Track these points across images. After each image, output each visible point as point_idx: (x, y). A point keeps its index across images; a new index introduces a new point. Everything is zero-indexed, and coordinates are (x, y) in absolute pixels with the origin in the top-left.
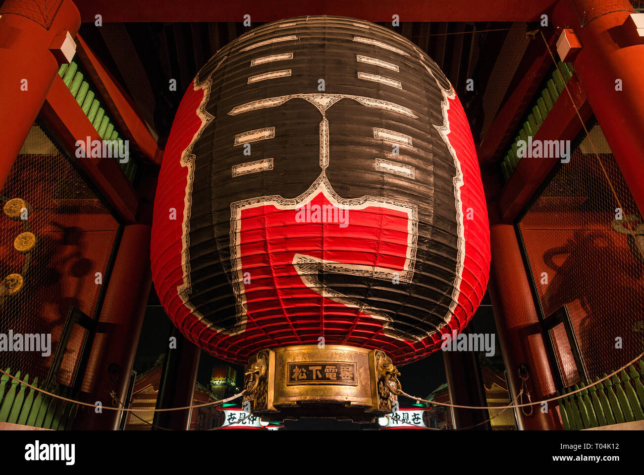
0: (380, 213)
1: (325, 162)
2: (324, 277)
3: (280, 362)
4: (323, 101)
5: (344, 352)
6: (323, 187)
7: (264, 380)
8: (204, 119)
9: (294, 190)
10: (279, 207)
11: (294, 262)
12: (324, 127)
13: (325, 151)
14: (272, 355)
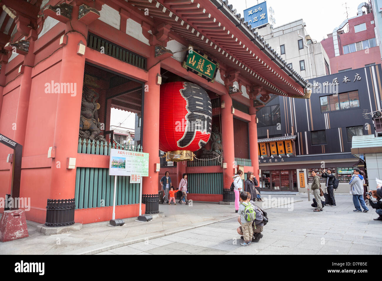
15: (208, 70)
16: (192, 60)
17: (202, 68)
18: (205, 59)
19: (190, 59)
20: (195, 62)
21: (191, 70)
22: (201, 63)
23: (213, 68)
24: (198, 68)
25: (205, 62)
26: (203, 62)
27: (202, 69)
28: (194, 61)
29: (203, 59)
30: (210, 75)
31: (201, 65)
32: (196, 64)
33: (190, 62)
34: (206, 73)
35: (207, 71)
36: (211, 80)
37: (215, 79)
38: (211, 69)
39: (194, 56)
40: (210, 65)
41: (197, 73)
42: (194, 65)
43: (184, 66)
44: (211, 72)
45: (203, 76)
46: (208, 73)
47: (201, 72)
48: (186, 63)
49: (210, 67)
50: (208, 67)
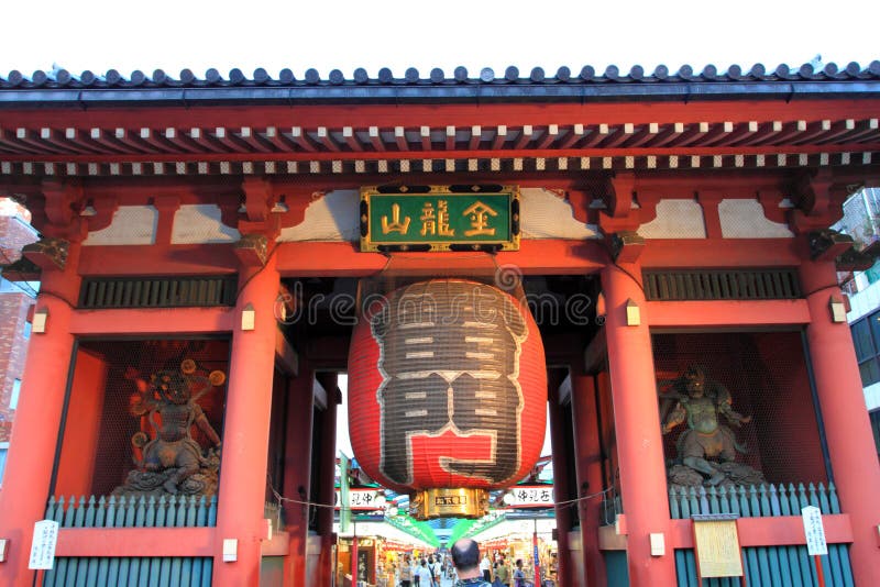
1: (451, 413)
2: (452, 466)
4: (450, 375)
5: (462, 492)
6: (451, 427)
8: (386, 379)
10: (429, 435)
12: (450, 390)
13: (451, 407)
14: (426, 493)
15: (476, 220)
16: (391, 220)
17: (444, 227)
18: (443, 198)
19: (385, 219)
20: (408, 220)
21: (396, 249)
22: (435, 213)
23: (493, 208)
24: (429, 232)
25: (449, 206)
26: (442, 209)
27: (450, 229)
28: (402, 221)
29: (434, 201)
30: (492, 232)
31: (436, 220)
32: (416, 226)
33: (386, 228)
34: (469, 233)
35: (474, 225)
36: (499, 247)
37: (518, 237)
38: (487, 213)
39: (397, 210)
40: (479, 204)
41: (426, 248)
42: (405, 229)
43: (362, 250)
44: (491, 222)
45: (454, 248)
46: (480, 230)
47: (445, 238)
48: (368, 238)
49: (479, 210)
50: (472, 214)
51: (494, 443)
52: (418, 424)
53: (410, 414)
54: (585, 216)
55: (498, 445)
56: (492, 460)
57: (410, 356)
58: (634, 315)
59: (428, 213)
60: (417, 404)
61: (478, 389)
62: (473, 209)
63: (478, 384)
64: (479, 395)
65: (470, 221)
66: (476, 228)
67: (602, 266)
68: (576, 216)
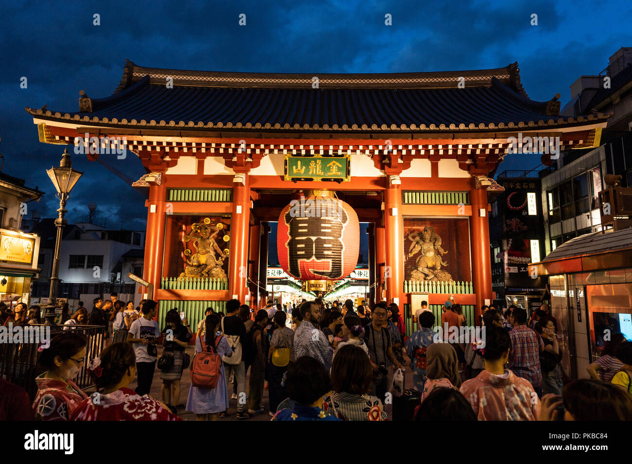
0: (324, 262)
1: (314, 253)
2: (315, 272)
3: (308, 283)
4: (314, 238)
6: (314, 258)
7: (305, 286)
8: (290, 238)
9: (309, 258)
11: (310, 270)
13: (314, 251)
14: (307, 282)
15: (333, 169)
16: (297, 168)
17: (319, 171)
18: (319, 159)
19: (294, 167)
20: (304, 168)
21: (299, 179)
22: (316, 165)
23: (340, 164)
24: (313, 173)
25: (322, 162)
26: (318, 163)
27: (321, 172)
28: (302, 168)
29: (315, 160)
30: (339, 173)
31: (316, 168)
32: (307, 170)
33: (295, 171)
34: (329, 174)
36: (342, 180)
37: (350, 176)
38: (337, 166)
39: (299, 163)
40: (334, 162)
41: (311, 180)
42: (303, 171)
43: (285, 180)
44: (339, 169)
45: (323, 180)
46: (334, 173)
47: (319, 176)
48: (287, 175)
49: (334, 164)
50: (331, 166)
51: (331, 264)
52: (302, 256)
53: (299, 253)
54: (379, 166)
55: (333, 265)
56: (330, 270)
57: (300, 231)
58: (395, 211)
59: (312, 164)
60: (301, 249)
61: (325, 243)
62: (331, 164)
63: (325, 241)
64: (325, 245)
65: (330, 169)
66: (332, 172)
67: (385, 189)
68: (376, 166)
